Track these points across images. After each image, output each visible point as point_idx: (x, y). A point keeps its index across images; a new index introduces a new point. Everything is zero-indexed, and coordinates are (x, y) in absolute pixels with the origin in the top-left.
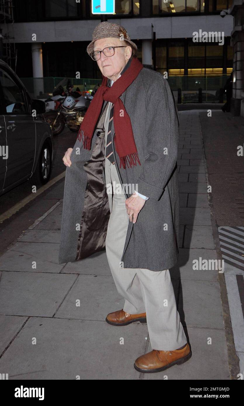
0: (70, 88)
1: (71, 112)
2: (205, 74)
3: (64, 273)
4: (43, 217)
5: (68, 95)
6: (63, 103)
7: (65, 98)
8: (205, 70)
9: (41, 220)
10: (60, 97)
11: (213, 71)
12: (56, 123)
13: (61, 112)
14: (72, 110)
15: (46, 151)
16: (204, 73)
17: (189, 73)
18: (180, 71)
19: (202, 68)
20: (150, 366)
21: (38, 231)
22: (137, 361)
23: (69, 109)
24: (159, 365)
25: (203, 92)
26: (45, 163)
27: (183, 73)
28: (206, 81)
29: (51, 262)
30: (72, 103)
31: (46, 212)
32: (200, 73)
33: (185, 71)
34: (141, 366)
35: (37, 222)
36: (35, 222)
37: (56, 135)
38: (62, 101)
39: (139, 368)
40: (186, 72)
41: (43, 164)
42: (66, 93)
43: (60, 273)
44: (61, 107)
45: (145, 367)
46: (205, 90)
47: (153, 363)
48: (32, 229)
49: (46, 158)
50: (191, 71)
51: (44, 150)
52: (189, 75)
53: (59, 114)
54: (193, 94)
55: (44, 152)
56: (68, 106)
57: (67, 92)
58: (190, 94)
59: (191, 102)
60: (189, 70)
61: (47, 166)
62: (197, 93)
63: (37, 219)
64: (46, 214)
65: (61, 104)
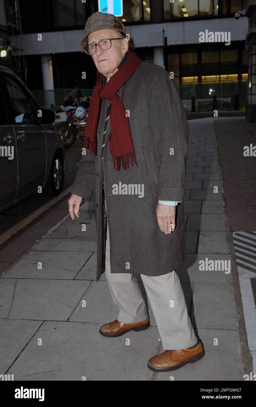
0: (80, 98)
1: (82, 122)
2: (220, 80)
3: (77, 280)
4: (56, 227)
5: (79, 105)
6: (74, 113)
7: (76, 109)
8: (220, 77)
9: (54, 229)
10: (71, 107)
11: (228, 78)
12: (67, 134)
13: (72, 123)
14: (84, 120)
15: (57, 161)
16: (218, 80)
17: (203, 81)
18: (194, 79)
19: (216, 75)
20: (164, 366)
21: (51, 240)
22: (150, 360)
23: (80, 119)
24: (172, 364)
25: (218, 99)
26: (56, 174)
27: (197, 81)
28: (221, 87)
29: (64, 269)
30: (83, 114)
31: (58, 222)
32: (215, 80)
33: (198, 78)
34: (155, 366)
35: (50, 232)
36: (48, 232)
37: (67, 147)
38: (73, 112)
39: (152, 367)
40: (200, 80)
41: (55, 175)
42: (76, 103)
43: (74, 279)
44: (72, 117)
45: (158, 366)
46: (220, 97)
47: (166, 363)
48: (46, 239)
49: (57, 169)
50: (205, 79)
51: (55, 161)
52: (203, 83)
53: (70, 125)
54: (208, 102)
55: (56, 163)
56: (79, 117)
57: (78, 103)
58: (204, 102)
59: (205, 110)
60: (203, 77)
61: (59, 177)
62: (211, 101)
63: (50, 229)
64: (59, 224)
65: (72, 114)
